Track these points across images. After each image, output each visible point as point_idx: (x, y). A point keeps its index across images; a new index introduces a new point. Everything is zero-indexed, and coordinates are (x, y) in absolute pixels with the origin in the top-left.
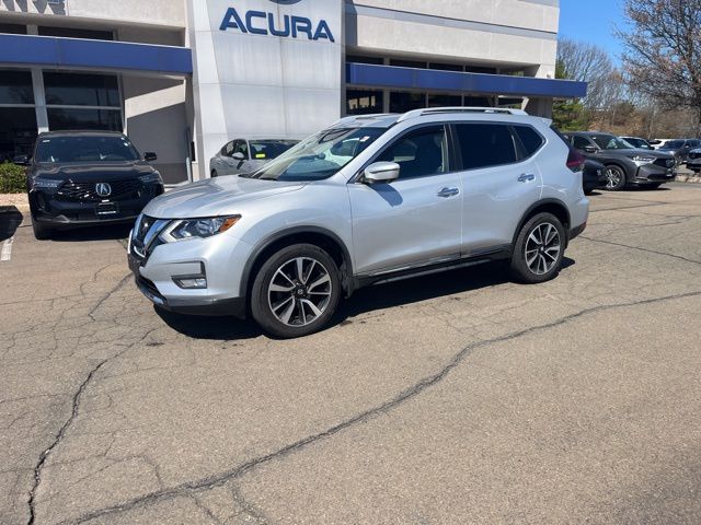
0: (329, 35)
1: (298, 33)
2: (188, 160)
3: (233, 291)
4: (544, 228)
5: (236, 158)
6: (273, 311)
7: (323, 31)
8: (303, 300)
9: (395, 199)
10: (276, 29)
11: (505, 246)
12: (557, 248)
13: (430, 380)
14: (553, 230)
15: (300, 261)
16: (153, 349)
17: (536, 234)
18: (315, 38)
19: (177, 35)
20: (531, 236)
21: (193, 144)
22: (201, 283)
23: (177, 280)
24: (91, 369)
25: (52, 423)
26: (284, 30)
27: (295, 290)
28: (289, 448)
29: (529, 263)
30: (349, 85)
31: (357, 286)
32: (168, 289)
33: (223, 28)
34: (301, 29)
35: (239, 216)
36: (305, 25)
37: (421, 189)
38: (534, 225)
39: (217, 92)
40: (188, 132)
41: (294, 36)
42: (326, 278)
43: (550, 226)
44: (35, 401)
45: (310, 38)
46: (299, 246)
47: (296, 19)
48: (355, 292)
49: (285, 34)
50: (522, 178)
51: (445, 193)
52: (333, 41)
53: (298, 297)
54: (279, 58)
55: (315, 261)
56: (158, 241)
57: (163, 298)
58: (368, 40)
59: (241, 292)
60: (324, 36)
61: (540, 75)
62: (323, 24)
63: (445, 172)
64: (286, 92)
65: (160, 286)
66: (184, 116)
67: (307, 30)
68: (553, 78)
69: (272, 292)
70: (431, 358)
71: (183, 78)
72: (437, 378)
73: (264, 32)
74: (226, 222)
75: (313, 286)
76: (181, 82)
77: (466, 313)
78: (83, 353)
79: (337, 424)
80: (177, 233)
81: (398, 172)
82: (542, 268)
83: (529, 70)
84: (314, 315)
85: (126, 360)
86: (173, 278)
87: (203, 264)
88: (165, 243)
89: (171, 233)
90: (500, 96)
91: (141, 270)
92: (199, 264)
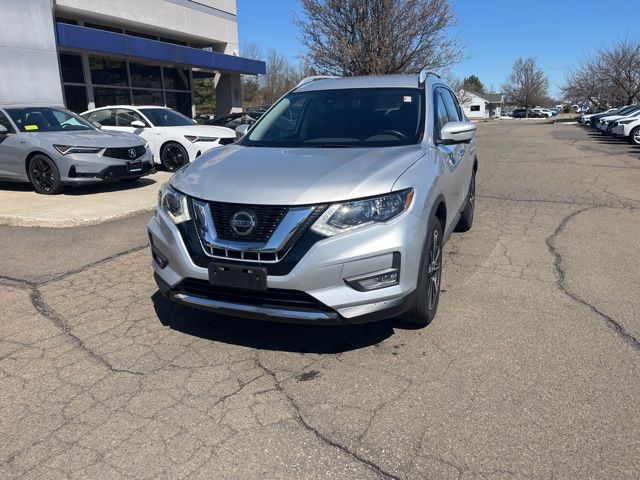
3: (415, 283)
15: (434, 235)
24: (307, 434)
35: (411, 190)
42: (439, 250)
55: (438, 233)
59: (418, 281)
68: (238, 55)
83: (218, 47)
84: (435, 292)
85: (324, 406)
86: (348, 280)
87: (397, 255)
88: (324, 237)
89: (329, 223)
90: (194, 69)
91: (273, 281)
92: (392, 255)
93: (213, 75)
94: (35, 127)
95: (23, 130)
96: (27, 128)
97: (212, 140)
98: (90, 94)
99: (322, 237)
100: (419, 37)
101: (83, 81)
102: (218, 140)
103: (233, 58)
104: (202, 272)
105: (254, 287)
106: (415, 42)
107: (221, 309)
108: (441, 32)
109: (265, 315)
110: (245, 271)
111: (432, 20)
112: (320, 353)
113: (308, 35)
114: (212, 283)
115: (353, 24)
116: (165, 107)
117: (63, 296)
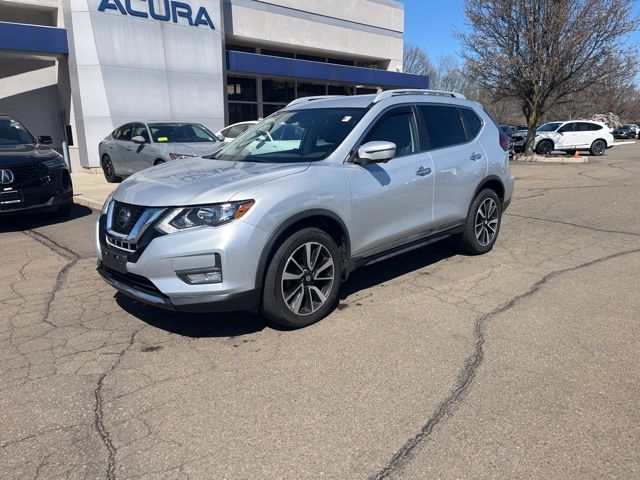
0: (209, 22)
1: (179, 18)
2: (64, 144)
3: (248, 284)
4: (487, 202)
5: (136, 142)
6: (286, 301)
7: (203, 18)
8: (310, 287)
9: (384, 179)
10: (157, 12)
11: (461, 221)
12: (495, 221)
13: (473, 360)
14: (493, 204)
15: (308, 246)
16: (153, 355)
17: (483, 209)
18: (196, 25)
19: (49, 15)
20: (480, 211)
21: (69, 128)
22: (215, 276)
23: (184, 276)
24: (93, 386)
25: (89, 464)
26: (164, 14)
27: (304, 277)
28: (397, 457)
29: (478, 236)
30: (229, 72)
31: (352, 269)
32: (171, 286)
33: (101, 9)
34: (182, 14)
35: (252, 201)
36: (185, 11)
37: (404, 169)
38: (481, 201)
39: (98, 73)
40: (64, 115)
41: (175, 21)
42: (330, 262)
43: (492, 201)
44: (50, 438)
45: (191, 24)
46: (307, 230)
47: (176, 5)
48: (351, 274)
49: (166, 18)
50: (474, 158)
51: (422, 172)
52: (213, 27)
53: (306, 284)
54: (161, 41)
55: (321, 245)
56: (153, 233)
57: (164, 296)
58: (243, 30)
59: (257, 283)
60: (204, 23)
61: (391, 68)
62: (203, 11)
63: (416, 152)
64: (169, 76)
65: (158, 283)
66: (59, 98)
67: (188, 15)
68: (401, 71)
69: (285, 281)
70: (455, 336)
71: (54, 59)
72: (479, 358)
73: (144, 15)
74: (240, 208)
75: (319, 271)
76: (53, 63)
77: (446, 287)
78: (69, 368)
79: (425, 422)
80: (178, 222)
81: (394, 151)
82: (486, 240)
83: (382, 63)
84: (320, 301)
85: (130, 371)
86: (179, 273)
87: (217, 256)
88: (165, 234)
89: (170, 223)
91: (130, 266)
92: (213, 256)
94: (166, 139)
95: (156, 141)
96: (160, 139)
98: (260, 110)
99: (163, 234)
101: (255, 99)
103: (396, 75)
105: (121, 271)
112: (183, 335)
114: (103, 264)
117: (85, 268)
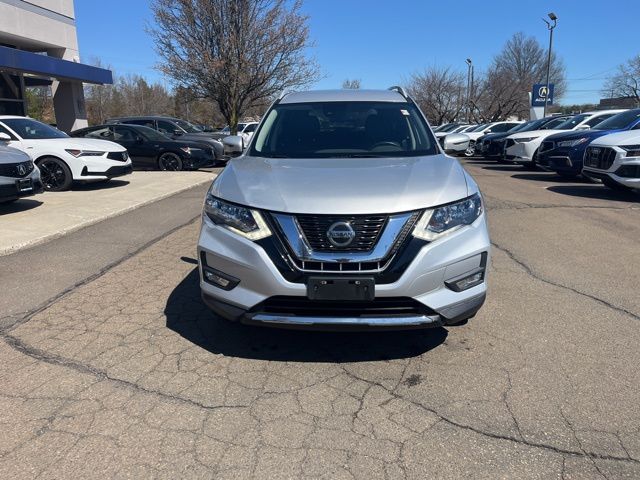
22: (477, 277)
23: (453, 287)
68: (78, 62)
83: (55, 52)
86: (448, 282)
87: (484, 254)
89: (427, 229)
90: (25, 75)
91: (381, 289)
92: (480, 256)
93: (50, 83)
97: (100, 154)
99: (426, 243)
100: (279, 54)
102: (106, 155)
103: (73, 64)
104: (300, 288)
105: (362, 298)
106: (276, 60)
107: (315, 325)
108: (300, 52)
109: (367, 326)
110: (353, 282)
111: (291, 40)
113: (162, 46)
114: (311, 298)
115: (213, 38)
116: (27, 118)
